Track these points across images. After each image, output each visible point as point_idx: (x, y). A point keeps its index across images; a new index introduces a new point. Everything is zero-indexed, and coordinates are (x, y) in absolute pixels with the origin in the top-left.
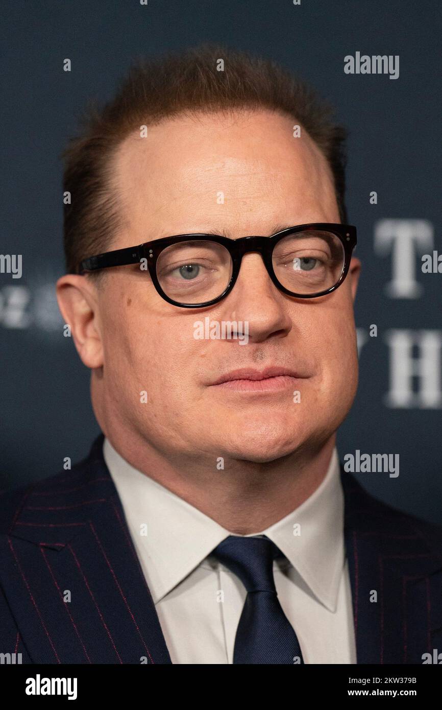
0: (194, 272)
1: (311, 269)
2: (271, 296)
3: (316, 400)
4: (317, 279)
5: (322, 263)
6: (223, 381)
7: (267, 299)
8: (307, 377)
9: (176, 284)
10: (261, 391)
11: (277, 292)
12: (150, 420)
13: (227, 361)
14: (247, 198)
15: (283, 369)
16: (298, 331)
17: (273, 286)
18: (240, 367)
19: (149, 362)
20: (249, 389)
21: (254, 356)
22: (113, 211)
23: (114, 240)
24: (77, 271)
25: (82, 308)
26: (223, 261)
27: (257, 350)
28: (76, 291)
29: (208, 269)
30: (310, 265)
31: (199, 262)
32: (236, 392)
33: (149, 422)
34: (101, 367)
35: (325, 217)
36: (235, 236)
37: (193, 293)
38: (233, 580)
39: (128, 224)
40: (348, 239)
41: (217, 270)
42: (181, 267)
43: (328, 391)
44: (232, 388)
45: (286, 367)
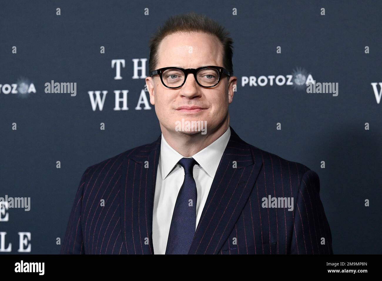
1: (211, 78)
3: (208, 115)
4: (211, 81)
5: (214, 77)
6: (179, 109)
8: (207, 109)
9: (169, 79)
10: (191, 113)
11: (197, 85)
13: (181, 103)
14: (191, 57)
15: (198, 107)
16: (204, 96)
17: (197, 83)
18: (184, 105)
21: (189, 103)
22: (157, 59)
23: (156, 67)
27: (189, 101)
29: (179, 76)
30: (211, 77)
31: (176, 74)
36: (186, 68)
39: (159, 63)
40: (220, 71)
41: (182, 77)
42: (171, 75)
43: (213, 113)
44: (182, 112)
45: (199, 106)
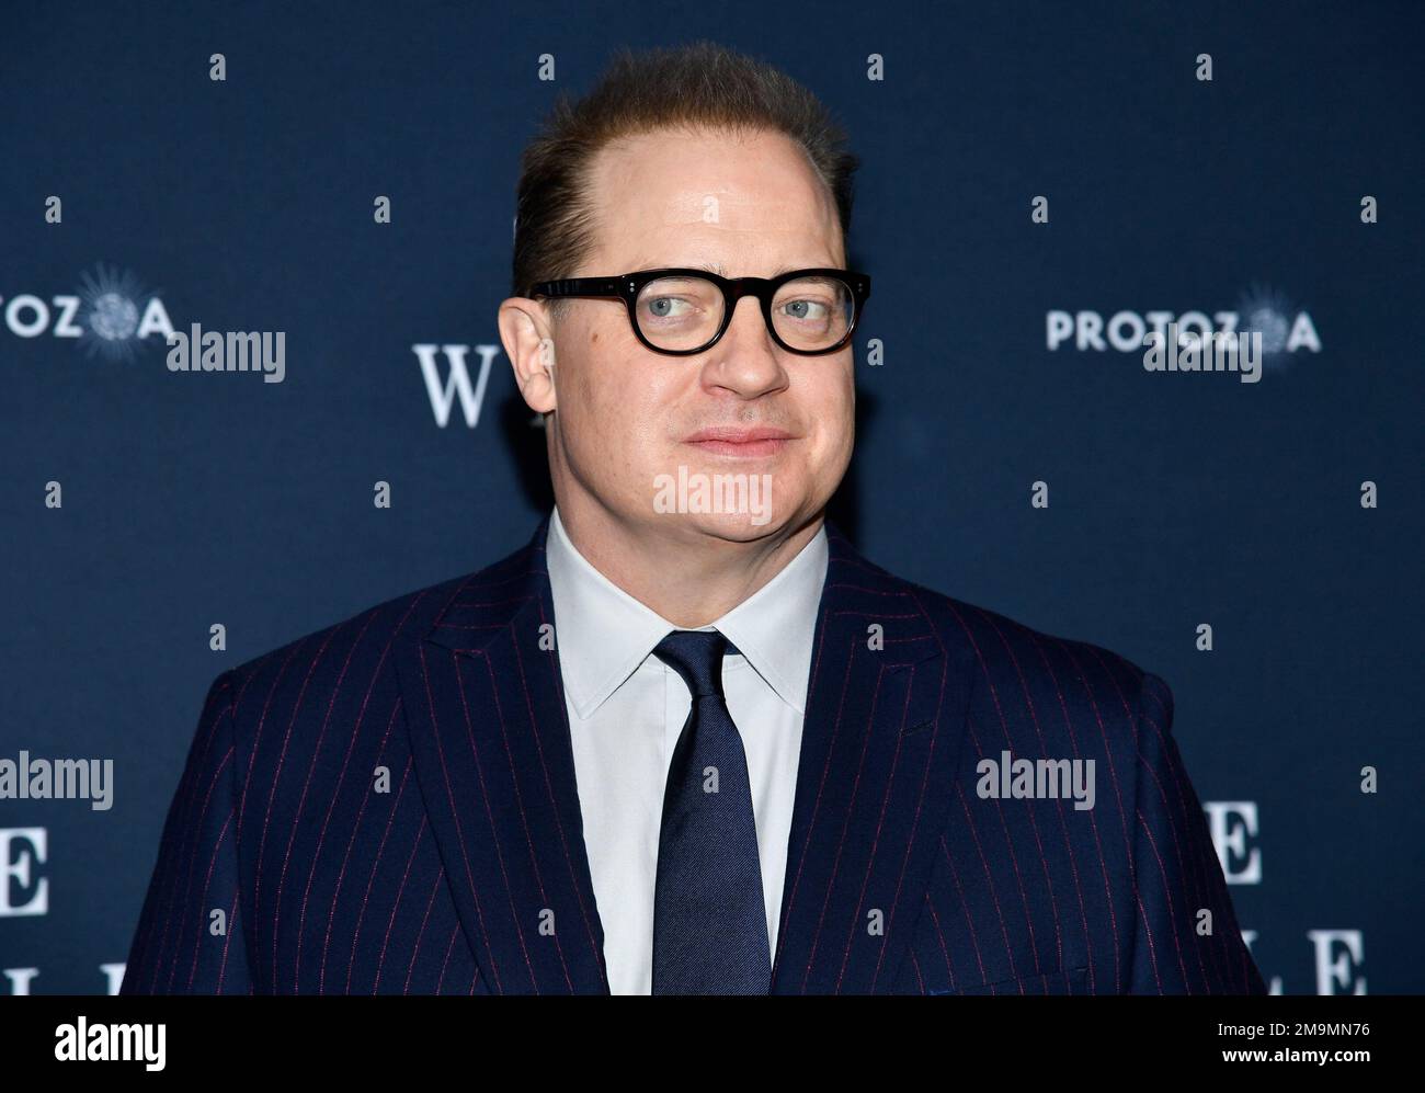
2: (769, 350)
3: (806, 466)
6: (700, 439)
7: (764, 353)
8: (798, 437)
13: (705, 415)
15: (774, 430)
18: (721, 424)
19: (612, 409)
21: (739, 415)
23: (583, 264)
24: (528, 293)
26: (713, 301)
27: (744, 408)
33: (606, 482)
34: (549, 414)
35: (834, 262)
36: (730, 275)
39: (601, 247)
40: (861, 290)
43: (821, 457)
45: (778, 428)
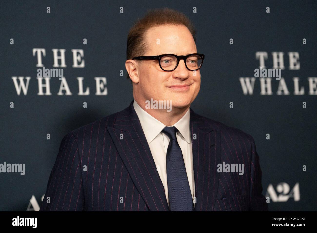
0: (168, 62)
5: (195, 62)
9: (163, 64)
12: (153, 95)
20: (179, 89)
21: (181, 82)
22: (146, 46)
25: (132, 68)
26: (174, 60)
28: (131, 63)
29: (171, 62)
30: (193, 62)
31: (169, 60)
32: (176, 90)
34: (138, 83)
36: (178, 55)
37: (167, 67)
38: (167, 137)
39: (151, 50)
